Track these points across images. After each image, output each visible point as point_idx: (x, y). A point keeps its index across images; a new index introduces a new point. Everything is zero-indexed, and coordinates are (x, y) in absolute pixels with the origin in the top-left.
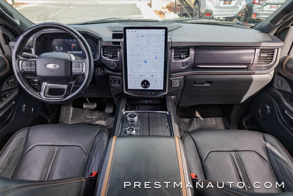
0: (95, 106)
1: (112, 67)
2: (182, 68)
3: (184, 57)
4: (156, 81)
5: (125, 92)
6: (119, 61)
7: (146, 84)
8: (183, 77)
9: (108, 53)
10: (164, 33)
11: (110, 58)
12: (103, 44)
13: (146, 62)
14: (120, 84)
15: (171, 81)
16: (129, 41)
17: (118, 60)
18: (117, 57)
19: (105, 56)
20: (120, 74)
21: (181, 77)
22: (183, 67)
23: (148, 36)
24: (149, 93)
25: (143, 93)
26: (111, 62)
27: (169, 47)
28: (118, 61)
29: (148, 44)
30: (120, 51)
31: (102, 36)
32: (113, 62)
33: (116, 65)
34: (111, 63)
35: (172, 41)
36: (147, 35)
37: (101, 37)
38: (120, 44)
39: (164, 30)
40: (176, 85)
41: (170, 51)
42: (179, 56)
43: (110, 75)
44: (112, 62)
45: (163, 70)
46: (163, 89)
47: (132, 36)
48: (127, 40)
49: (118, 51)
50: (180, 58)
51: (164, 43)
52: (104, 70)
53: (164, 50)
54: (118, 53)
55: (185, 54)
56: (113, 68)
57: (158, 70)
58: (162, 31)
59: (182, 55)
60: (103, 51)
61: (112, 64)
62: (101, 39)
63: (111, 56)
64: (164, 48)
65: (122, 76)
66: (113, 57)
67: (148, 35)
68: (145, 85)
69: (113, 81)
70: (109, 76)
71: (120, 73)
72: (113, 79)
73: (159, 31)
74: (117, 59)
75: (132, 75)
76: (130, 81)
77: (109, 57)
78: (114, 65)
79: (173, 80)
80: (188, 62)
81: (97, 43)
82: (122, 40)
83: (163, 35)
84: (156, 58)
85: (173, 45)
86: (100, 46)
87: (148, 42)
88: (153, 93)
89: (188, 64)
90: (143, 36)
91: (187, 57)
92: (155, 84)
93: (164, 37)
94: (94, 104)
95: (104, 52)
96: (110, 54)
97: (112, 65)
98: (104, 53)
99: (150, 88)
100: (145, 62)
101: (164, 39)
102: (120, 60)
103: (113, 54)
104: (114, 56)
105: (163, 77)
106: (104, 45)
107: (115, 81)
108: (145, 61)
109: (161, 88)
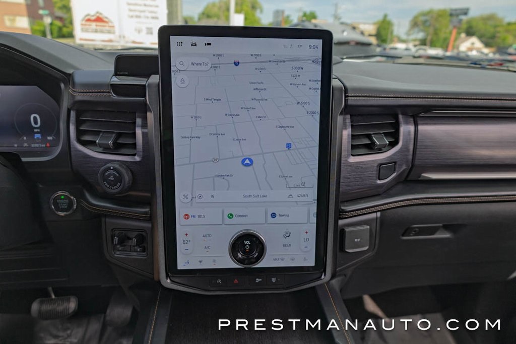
0: (72, 305)
1: (113, 183)
2: (379, 182)
3: (385, 146)
4: (288, 235)
5: (167, 283)
6: (139, 162)
7: (248, 248)
8: (379, 214)
9: (97, 133)
10: (319, 54)
11: (106, 150)
12: (73, 96)
13: (247, 163)
14: (144, 251)
15: (343, 232)
16: (183, 81)
17: (137, 159)
18: (134, 146)
19: (85, 143)
20: (146, 213)
21: (373, 215)
22: (379, 179)
23: (259, 65)
24: (258, 280)
25: (236, 281)
26: (108, 165)
27: (338, 105)
28: (135, 163)
29: (257, 94)
30: (144, 125)
31: (73, 67)
32: (117, 166)
33: (127, 177)
34: (109, 169)
35: (348, 85)
36: (253, 59)
37: (70, 71)
38: (145, 96)
39: (319, 43)
40: (357, 245)
41: (340, 119)
42: (367, 142)
43: (106, 216)
44: (112, 166)
45: (312, 194)
46: (313, 264)
47: (193, 64)
48: (175, 79)
49: (139, 121)
50: (371, 148)
51: (319, 91)
52: (80, 196)
53: (318, 117)
54: (139, 132)
55: (386, 134)
56: (114, 190)
57: (295, 192)
58: (310, 47)
59: (377, 136)
60: (79, 123)
61: (109, 175)
62: (68, 78)
63: (110, 142)
64: (318, 109)
65: (151, 218)
66: (117, 148)
67: (259, 59)
68: (244, 252)
69: (116, 239)
70: (103, 219)
71: (147, 210)
72: (117, 232)
73: (300, 46)
74: (134, 155)
75: (194, 217)
76: (186, 238)
77: (100, 146)
78: (119, 179)
79: (347, 229)
80: (395, 163)
81: (57, 96)
82: (155, 79)
83: (315, 62)
84: (289, 146)
85: (351, 101)
86: (66, 103)
87: (259, 86)
88: (274, 280)
89: (395, 168)
90: (237, 64)
91: (393, 144)
92: (284, 246)
93: (319, 68)
94: (69, 301)
95: (82, 128)
96: (105, 135)
97: (112, 178)
98: (79, 133)
99: (265, 263)
100: (247, 165)
101: (319, 77)
102: (143, 158)
103: (119, 135)
104: (120, 141)
105: (314, 220)
106: (79, 97)
107: (124, 240)
108: (247, 161)
109: (305, 259)
